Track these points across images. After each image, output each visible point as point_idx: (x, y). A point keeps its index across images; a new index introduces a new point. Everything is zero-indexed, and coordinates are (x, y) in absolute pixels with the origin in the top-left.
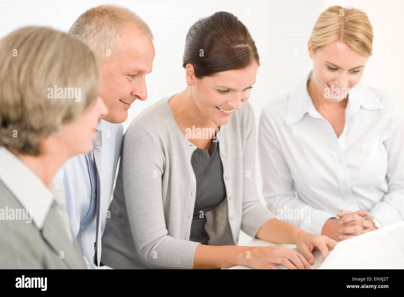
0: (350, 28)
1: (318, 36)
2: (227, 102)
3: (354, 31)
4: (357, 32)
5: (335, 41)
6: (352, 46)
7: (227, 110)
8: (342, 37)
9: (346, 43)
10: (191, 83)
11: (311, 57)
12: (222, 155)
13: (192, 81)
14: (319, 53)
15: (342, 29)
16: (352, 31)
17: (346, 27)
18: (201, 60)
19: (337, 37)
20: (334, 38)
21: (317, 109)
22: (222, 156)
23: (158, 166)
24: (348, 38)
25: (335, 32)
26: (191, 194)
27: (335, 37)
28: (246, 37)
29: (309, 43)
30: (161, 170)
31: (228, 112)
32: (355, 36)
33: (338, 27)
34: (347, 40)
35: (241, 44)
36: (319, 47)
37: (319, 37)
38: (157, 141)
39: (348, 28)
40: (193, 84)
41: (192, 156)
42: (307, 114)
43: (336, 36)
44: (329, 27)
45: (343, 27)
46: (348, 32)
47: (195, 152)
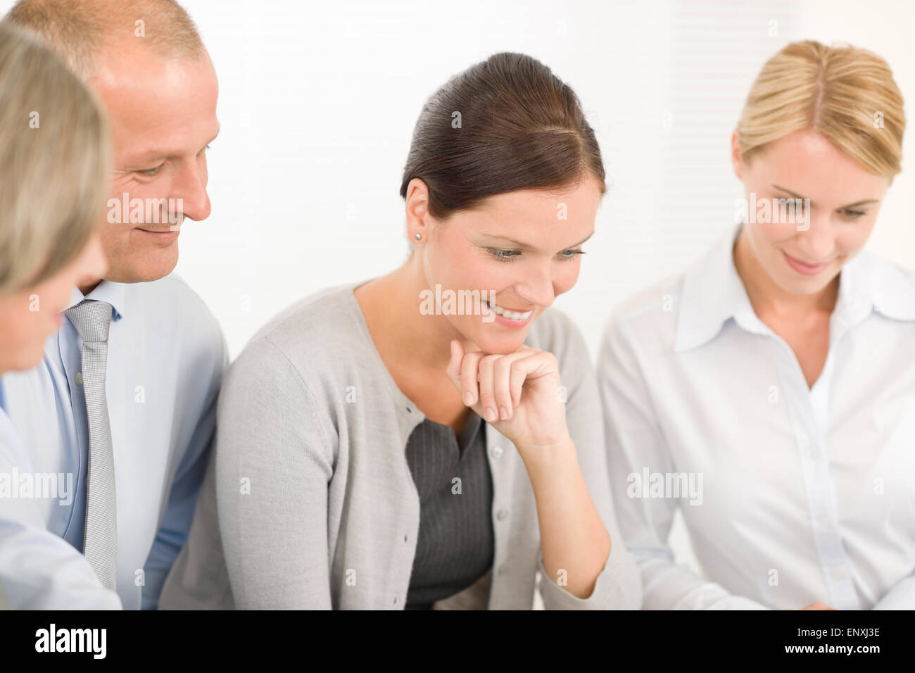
0: (838, 98)
1: (754, 118)
2: (513, 287)
3: (849, 106)
4: (857, 107)
5: (799, 131)
6: (841, 145)
7: (513, 310)
8: (817, 120)
9: (827, 137)
10: (418, 236)
11: (740, 176)
12: (492, 453)
13: (422, 229)
14: (759, 164)
15: (819, 100)
16: (844, 106)
17: (829, 95)
18: (448, 163)
19: (804, 120)
20: (796, 122)
21: (758, 310)
22: (493, 457)
23: (316, 459)
24: (834, 123)
25: (799, 107)
26: (406, 539)
27: (799, 122)
28: (569, 110)
29: (734, 138)
30: (326, 471)
31: (516, 316)
32: (852, 118)
33: (809, 95)
34: (830, 128)
35: (555, 125)
36: (759, 149)
37: (758, 121)
38: (316, 391)
39: (834, 97)
40: (424, 237)
41: (411, 438)
42: (730, 323)
43: (800, 119)
44: (784, 96)
45: (821, 94)
46: (835, 107)
47: (419, 428)
